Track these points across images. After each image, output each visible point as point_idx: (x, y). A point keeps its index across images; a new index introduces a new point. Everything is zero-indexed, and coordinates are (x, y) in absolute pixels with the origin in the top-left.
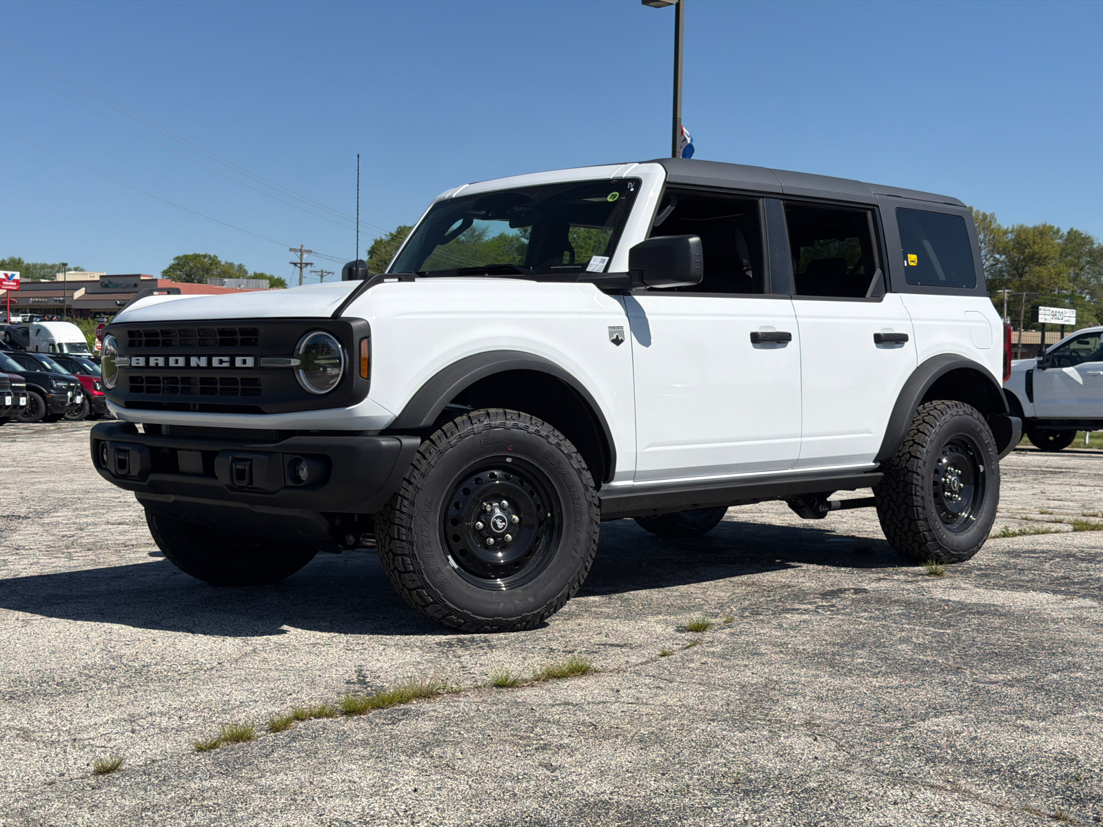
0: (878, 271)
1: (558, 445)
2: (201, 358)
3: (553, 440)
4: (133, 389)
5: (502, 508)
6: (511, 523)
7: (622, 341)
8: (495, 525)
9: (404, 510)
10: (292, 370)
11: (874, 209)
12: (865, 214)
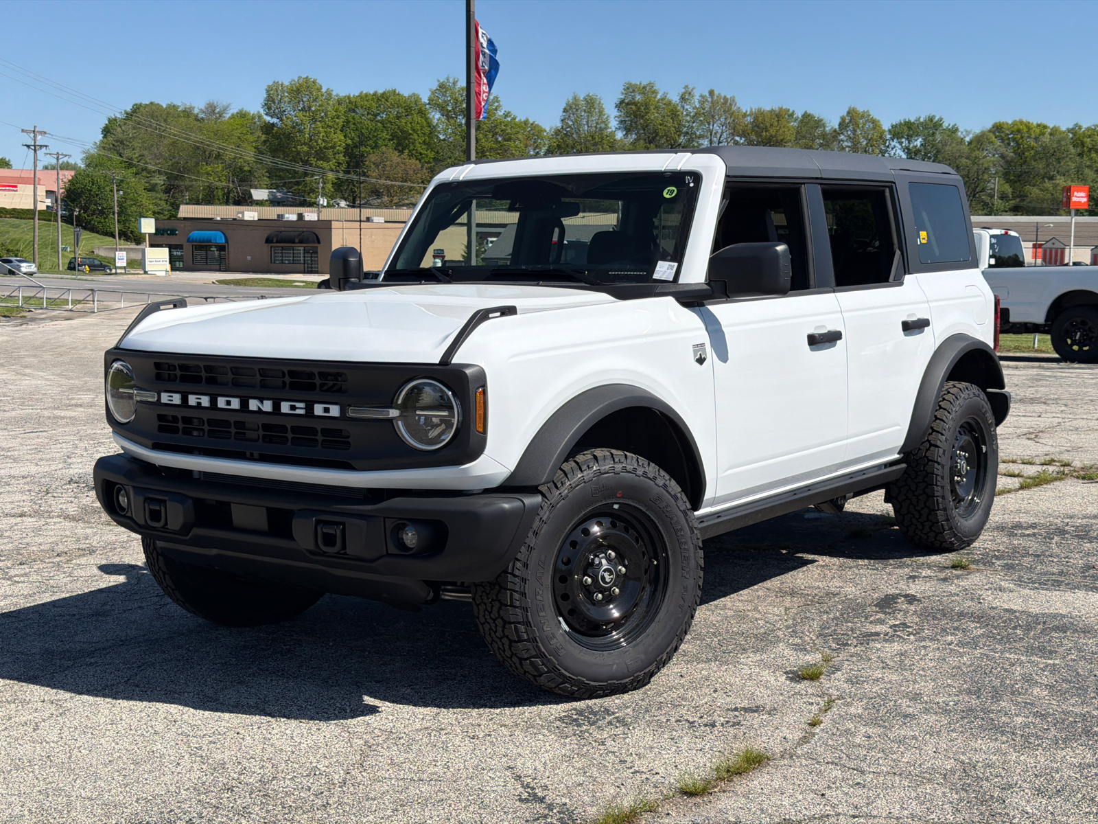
0: (898, 252)
1: (665, 486)
2: (265, 402)
3: (660, 482)
4: (161, 429)
5: (609, 559)
6: (618, 575)
7: (705, 359)
8: (603, 578)
9: (517, 573)
10: (391, 420)
11: (891, 185)
12: (883, 192)
